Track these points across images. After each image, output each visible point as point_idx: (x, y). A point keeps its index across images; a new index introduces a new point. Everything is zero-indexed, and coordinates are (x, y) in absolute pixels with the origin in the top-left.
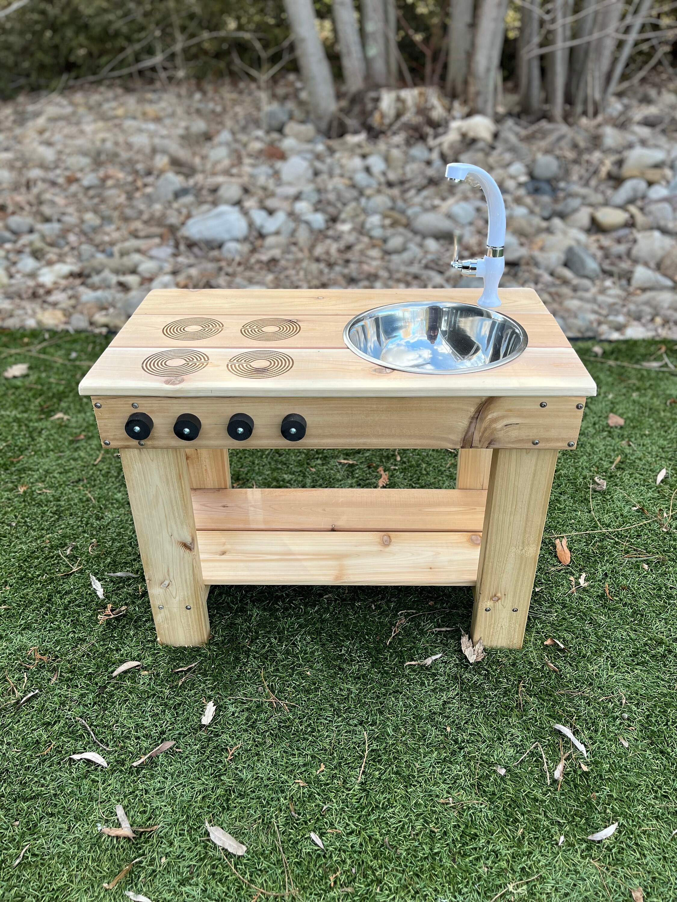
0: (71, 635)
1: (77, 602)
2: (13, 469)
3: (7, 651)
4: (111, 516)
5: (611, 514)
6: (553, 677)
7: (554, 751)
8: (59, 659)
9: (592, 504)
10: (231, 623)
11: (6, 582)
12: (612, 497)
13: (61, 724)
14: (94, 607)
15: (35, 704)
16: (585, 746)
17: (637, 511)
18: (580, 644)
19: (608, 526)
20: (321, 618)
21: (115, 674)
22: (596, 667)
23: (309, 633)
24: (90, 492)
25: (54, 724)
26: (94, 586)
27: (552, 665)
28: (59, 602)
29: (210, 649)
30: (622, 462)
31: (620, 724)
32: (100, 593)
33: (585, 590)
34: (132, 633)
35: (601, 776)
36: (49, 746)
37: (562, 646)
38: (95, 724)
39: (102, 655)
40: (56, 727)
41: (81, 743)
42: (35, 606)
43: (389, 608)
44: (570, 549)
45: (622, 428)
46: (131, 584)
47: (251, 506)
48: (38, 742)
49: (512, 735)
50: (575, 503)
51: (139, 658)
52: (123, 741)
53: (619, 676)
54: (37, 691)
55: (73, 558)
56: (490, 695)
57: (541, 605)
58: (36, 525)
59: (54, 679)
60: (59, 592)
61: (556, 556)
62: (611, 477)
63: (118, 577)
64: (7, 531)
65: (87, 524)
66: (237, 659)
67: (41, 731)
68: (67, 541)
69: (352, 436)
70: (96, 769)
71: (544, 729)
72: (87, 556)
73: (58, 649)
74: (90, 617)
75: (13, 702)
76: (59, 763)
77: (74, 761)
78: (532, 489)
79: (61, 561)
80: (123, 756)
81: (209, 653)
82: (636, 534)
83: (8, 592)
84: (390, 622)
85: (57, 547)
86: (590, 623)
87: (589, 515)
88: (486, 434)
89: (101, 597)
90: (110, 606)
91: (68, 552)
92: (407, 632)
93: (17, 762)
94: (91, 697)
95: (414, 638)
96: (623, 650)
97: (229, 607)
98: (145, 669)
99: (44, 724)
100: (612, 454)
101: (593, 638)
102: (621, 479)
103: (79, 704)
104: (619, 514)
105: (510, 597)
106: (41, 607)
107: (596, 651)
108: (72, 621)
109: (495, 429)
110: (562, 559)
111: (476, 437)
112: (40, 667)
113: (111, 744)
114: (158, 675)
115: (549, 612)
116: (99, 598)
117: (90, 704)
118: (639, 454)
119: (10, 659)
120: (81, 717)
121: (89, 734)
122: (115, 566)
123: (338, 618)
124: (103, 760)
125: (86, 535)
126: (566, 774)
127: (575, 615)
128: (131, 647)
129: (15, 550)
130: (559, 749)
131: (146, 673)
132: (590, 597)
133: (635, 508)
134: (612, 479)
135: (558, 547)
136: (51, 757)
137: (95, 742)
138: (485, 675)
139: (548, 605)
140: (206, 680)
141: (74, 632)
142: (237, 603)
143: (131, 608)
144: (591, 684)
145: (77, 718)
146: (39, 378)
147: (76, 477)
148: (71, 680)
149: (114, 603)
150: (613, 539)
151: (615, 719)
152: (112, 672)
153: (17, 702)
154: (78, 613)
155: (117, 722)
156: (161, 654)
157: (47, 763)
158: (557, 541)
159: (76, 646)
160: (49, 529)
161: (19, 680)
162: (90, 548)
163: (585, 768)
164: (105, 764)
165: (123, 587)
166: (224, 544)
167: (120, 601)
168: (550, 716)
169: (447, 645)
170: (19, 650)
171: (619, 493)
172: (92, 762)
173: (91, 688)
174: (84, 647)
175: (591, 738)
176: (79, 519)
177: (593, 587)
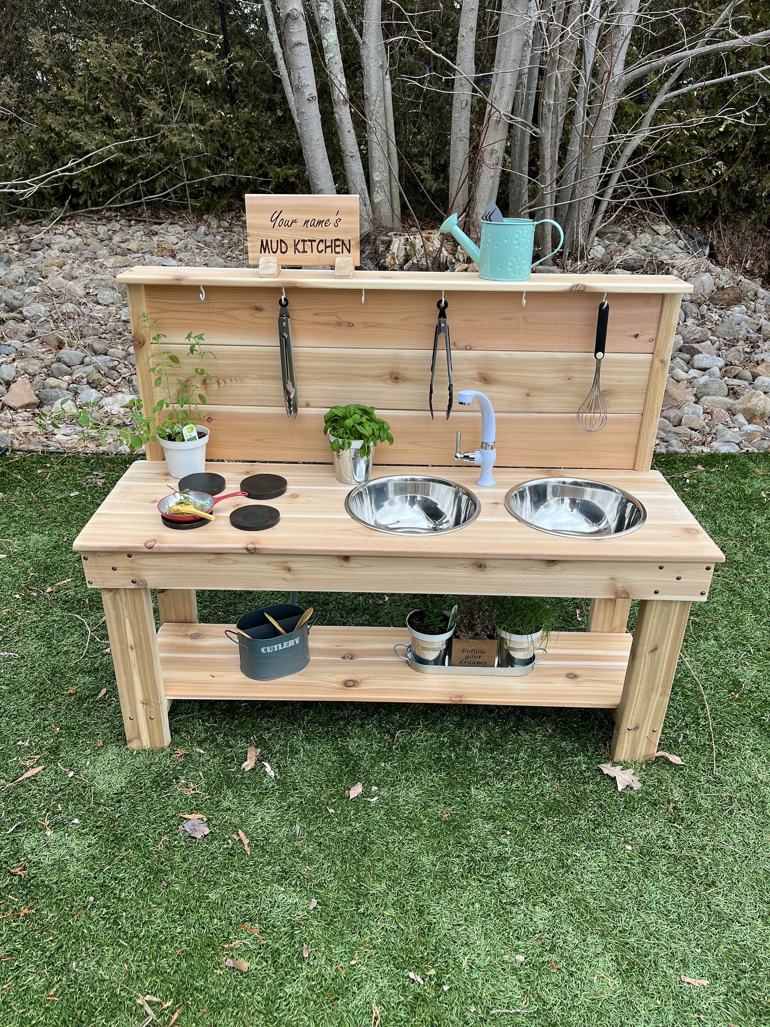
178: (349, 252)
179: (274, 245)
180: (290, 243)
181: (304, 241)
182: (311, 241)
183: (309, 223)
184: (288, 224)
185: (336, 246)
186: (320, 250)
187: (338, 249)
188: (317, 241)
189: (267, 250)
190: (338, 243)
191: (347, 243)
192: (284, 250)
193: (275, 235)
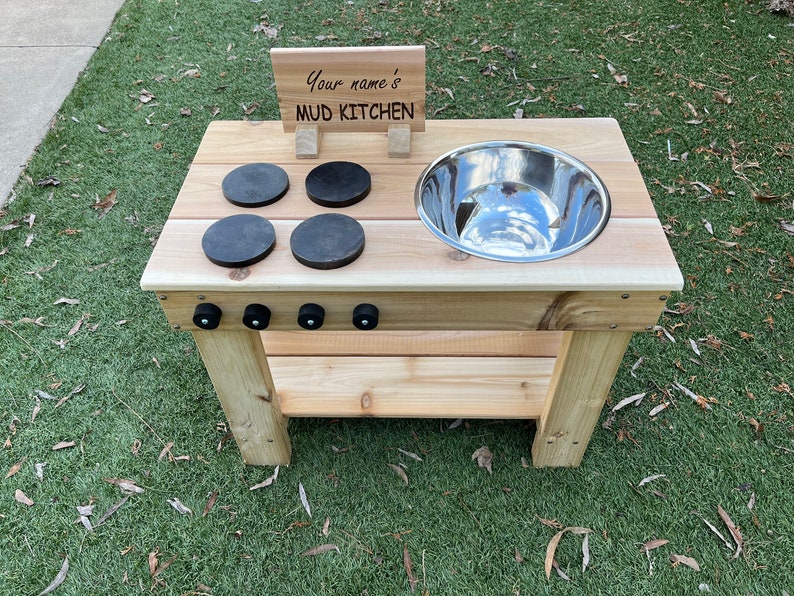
69: (425, 321)
78: (603, 359)
88: (563, 320)
105: (572, 433)
109: (574, 316)
111: (553, 322)
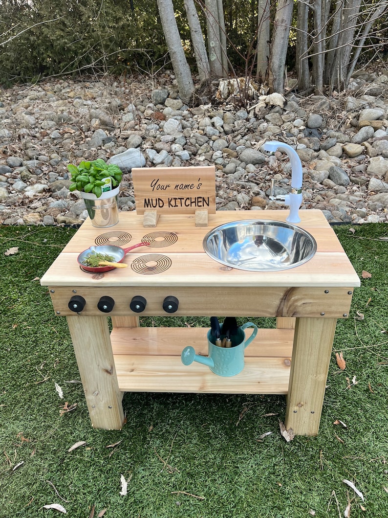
0: (43, 424)
1: (47, 401)
2: (9, 314)
3: (5, 435)
4: (67, 343)
5: (368, 335)
6: (341, 447)
7: (344, 497)
8: (36, 440)
9: (356, 329)
10: (141, 413)
11: (4, 388)
12: (368, 324)
13: (37, 485)
14: (57, 404)
15: (21, 470)
16: (363, 493)
17: (384, 333)
18: (356, 423)
19: (367, 343)
20: (195, 409)
21: (70, 450)
22: (366, 439)
23: (189, 419)
24: (55, 328)
25: (34, 484)
26: (57, 390)
27: (340, 439)
28: (35, 400)
29: (128, 432)
30: (372, 302)
31: (383, 477)
32: (61, 394)
33: (356, 386)
34: (80, 421)
35: (373, 513)
36: (31, 499)
37: (345, 426)
38: (58, 484)
39: (62, 437)
40: (34, 487)
41: (50, 497)
42: (21, 404)
43: (237, 401)
44: (345, 359)
45: (370, 279)
46: (79, 388)
47: (150, 339)
48: (24, 496)
49: (318, 487)
50: (345, 328)
51: (85, 439)
52: (76, 496)
53: (381, 445)
54: (23, 462)
55: (44, 371)
56: (302, 459)
57: (329, 397)
58: (22, 350)
59: (33, 454)
60: (36, 395)
61: (337, 364)
62: (366, 311)
63: (72, 383)
64: (5, 355)
65: (53, 349)
66: (145, 438)
67: (25, 489)
68: (41, 360)
70: (59, 515)
71: (337, 482)
72: (53, 370)
73: (35, 433)
74: (55, 411)
75: (9, 469)
76: (37, 511)
77: (46, 509)
79: (37, 374)
80: (76, 506)
81: (128, 434)
82: (384, 348)
83: (5, 395)
84: (238, 410)
85: (34, 364)
86: (361, 409)
87: (355, 336)
88: (291, 309)
89: (62, 397)
90: (67, 403)
91: (42, 367)
92: (249, 417)
93: (11, 510)
94: (55, 466)
95: (253, 421)
96: (382, 427)
97: (139, 402)
98: (88, 446)
99: (27, 484)
100: (366, 296)
101: (364, 420)
102: (373, 312)
103: (48, 471)
104: (373, 335)
105: (309, 404)
106: (25, 405)
107: (366, 428)
108: (44, 414)
109: (297, 306)
110: (340, 365)
112: (24, 446)
113: (68, 498)
114: (96, 450)
115: (335, 402)
116: (60, 398)
117: (55, 471)
118: (382, 296)
119: (7, 440)
120: (49, 480)
121: (54, 491)
122: (69, 376)
123: (206, 408)
124: (64, 509)
125: (52, 355)
126: (352, 513)
127: (351, 403)
128: (80, 431)
129: (10, 367)
130: (347, 496)
131: (89, 449)
132: (359, 391)
133: (383, 332)
134: (367, 312)
135: (337, 358)
136: (32, 507)
137: (58, 497)
138: (298, 446)
139: (335, 397)
140: (126, 453)
141: (45, 421)
142: (144, 400)
143: (80, 404)
144: (364, 451)
145: (47, 481)
146: (25, 255)
147: (47, 318)
148: (43, 454)
149: (70, 401)
150: (371, 352)
151: (380, 473)
152: (68, 449)
153: (11, 470)
154: (47, 408)
155: (72, 483)
156: (98, 435)
157: (30, 511)
158: (337, 354)
159: (46, 431)
160: (30, 352)
161: (12, 454)
162: (55, 365)
163: (364, 509)
164: (65, 512)
165: (75, 390)
166: (133, 364)
167: (73, 400)
168: (340, 473)
169: (273, 425)
170: (12, 434)
171: (372, 322)
172: (57, 510)
173: (56, 460)
174: (51, 432)
175: (366, 487)
176: (48, 345)
177: (360, 384)
178: (208, 205)
179: (154, 202)
180: (166, 201)
181: (175, 199)
182: (181, 199)
183: (179, 187)
184: (163, 188)
185: (198, 202)
186: (187, 205)
187: (200, 204)
188: (185, 199)
189: (149, 206)
190: (199, 200)
191: (207, 200)
192: (161, 205)
193: (154, 196)
